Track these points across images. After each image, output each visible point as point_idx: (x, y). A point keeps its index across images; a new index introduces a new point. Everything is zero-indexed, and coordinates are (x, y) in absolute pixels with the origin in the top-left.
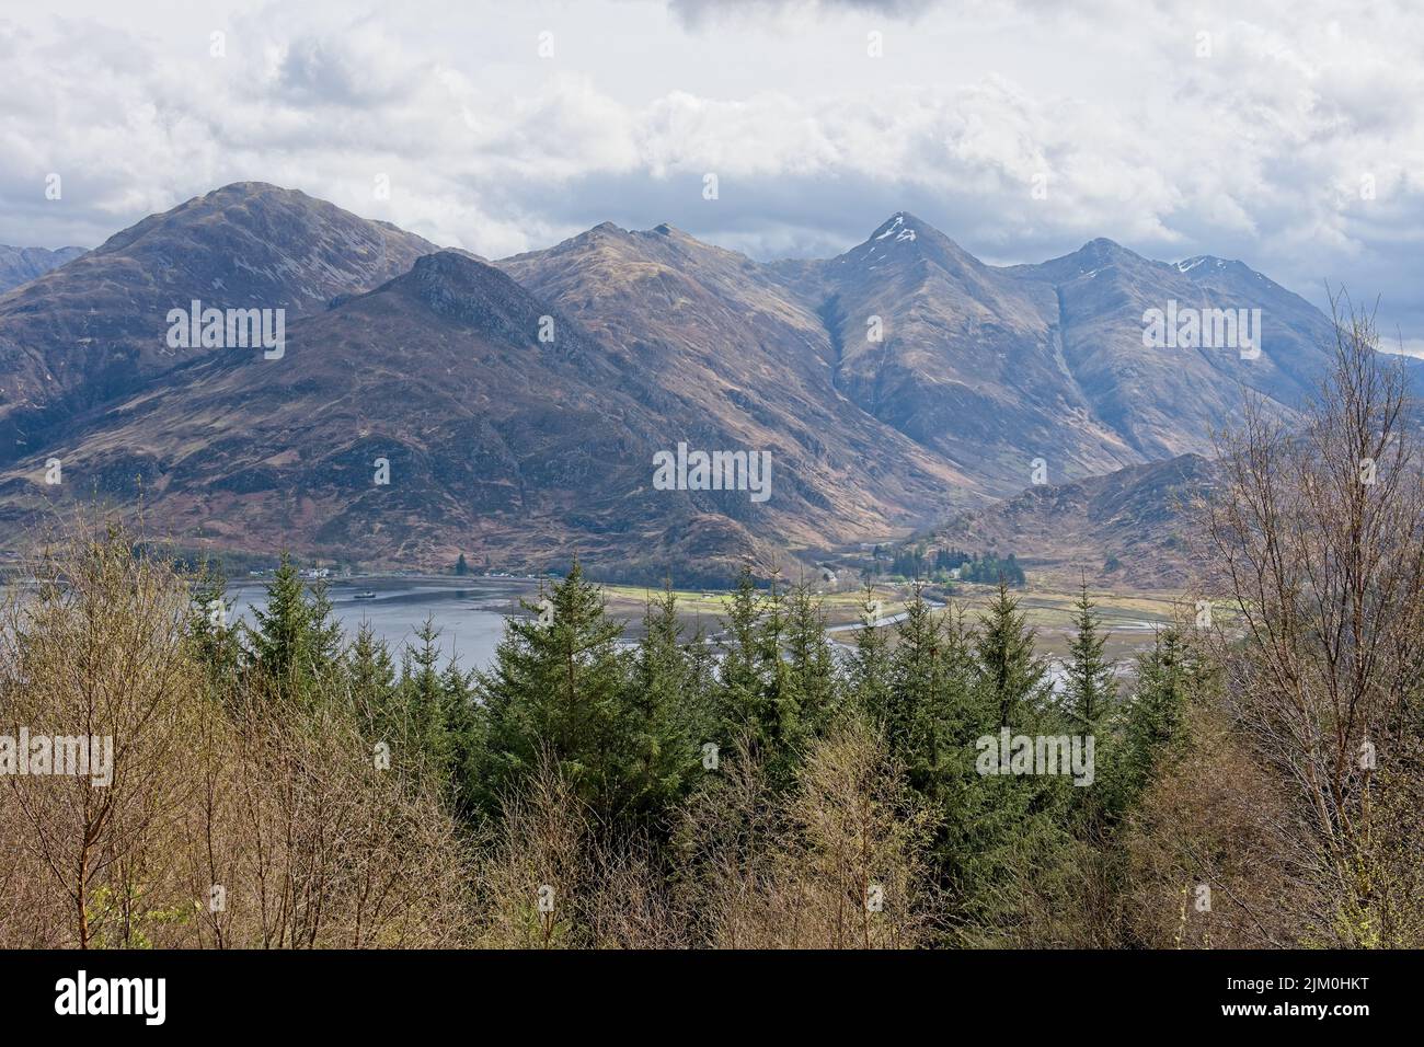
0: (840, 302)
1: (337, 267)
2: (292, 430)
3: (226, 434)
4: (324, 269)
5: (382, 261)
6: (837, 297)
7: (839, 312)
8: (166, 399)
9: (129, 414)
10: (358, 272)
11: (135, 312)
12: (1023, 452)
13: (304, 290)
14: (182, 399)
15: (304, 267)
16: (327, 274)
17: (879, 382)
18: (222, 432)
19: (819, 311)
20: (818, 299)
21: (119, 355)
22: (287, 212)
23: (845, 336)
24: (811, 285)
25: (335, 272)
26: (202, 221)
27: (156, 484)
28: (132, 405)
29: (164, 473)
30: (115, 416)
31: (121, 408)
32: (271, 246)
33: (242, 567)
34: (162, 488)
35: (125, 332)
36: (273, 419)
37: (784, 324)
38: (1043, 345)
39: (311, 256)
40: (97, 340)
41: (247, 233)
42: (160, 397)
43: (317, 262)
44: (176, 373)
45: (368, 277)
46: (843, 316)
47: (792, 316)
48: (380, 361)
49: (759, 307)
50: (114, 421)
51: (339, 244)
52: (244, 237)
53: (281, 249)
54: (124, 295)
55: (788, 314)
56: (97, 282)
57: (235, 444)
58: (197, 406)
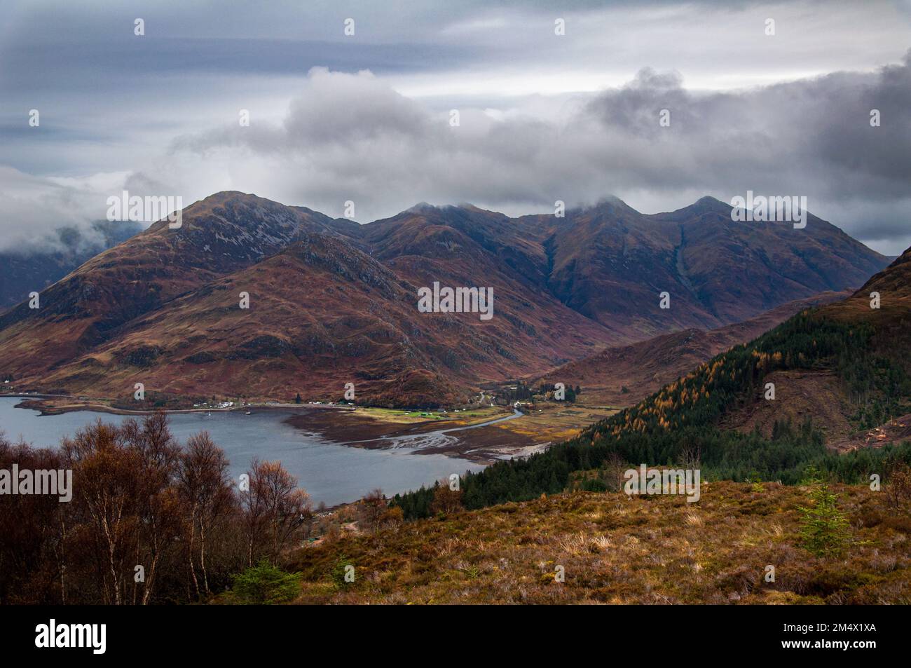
0: (556, 239)
1: (272, 235)
2: (225, 331)
3: (192, 334)
4: (264, 237)
5: (296, 231)
6: (554, 235)
7: (554, 244)
8: (168, 314)
9: (150, 322)
10: (282, 237)
11: (161, 266)
12: (647, 321)
13: (252, 249)
14: (177, 314)
15: (253, 236)
16: (265, 240)
17: (569, 284)
18: (192, 332)
19: (544, 244)
20: (544, 237)
21: (152, 289)
22: (245, 206)
23: (555, 258)
24: (541, 229)
25: (271, 238)
26: (199, 214)
27: (157, 360)
28: (152, 317)
29: (162, 354)
30: (143, 323)
31: (147, 319)
32: (236, 226)
33: (190, 403)
34: (160, 362)
35: (155, 276)
36: (217, 325)
37: (521, 253)
38: (670, 259)
39: (258, 230)
40: (140, 282)
41: (223, 219)
42: (166, 313)
43: (261, 233)
44: (177, 299)
45: (288, 240)
46: (557, 246)
47: (527, 248)
48: (274, 293)
49: (507, 244)
50: (142, 326)
51: (273, 223)
52: (221, 222)
53: (242, 228)
54: (156, 256)
55: (524, 247)
56: (142, 250)
57: (198, 339)
58: (182, 319)
